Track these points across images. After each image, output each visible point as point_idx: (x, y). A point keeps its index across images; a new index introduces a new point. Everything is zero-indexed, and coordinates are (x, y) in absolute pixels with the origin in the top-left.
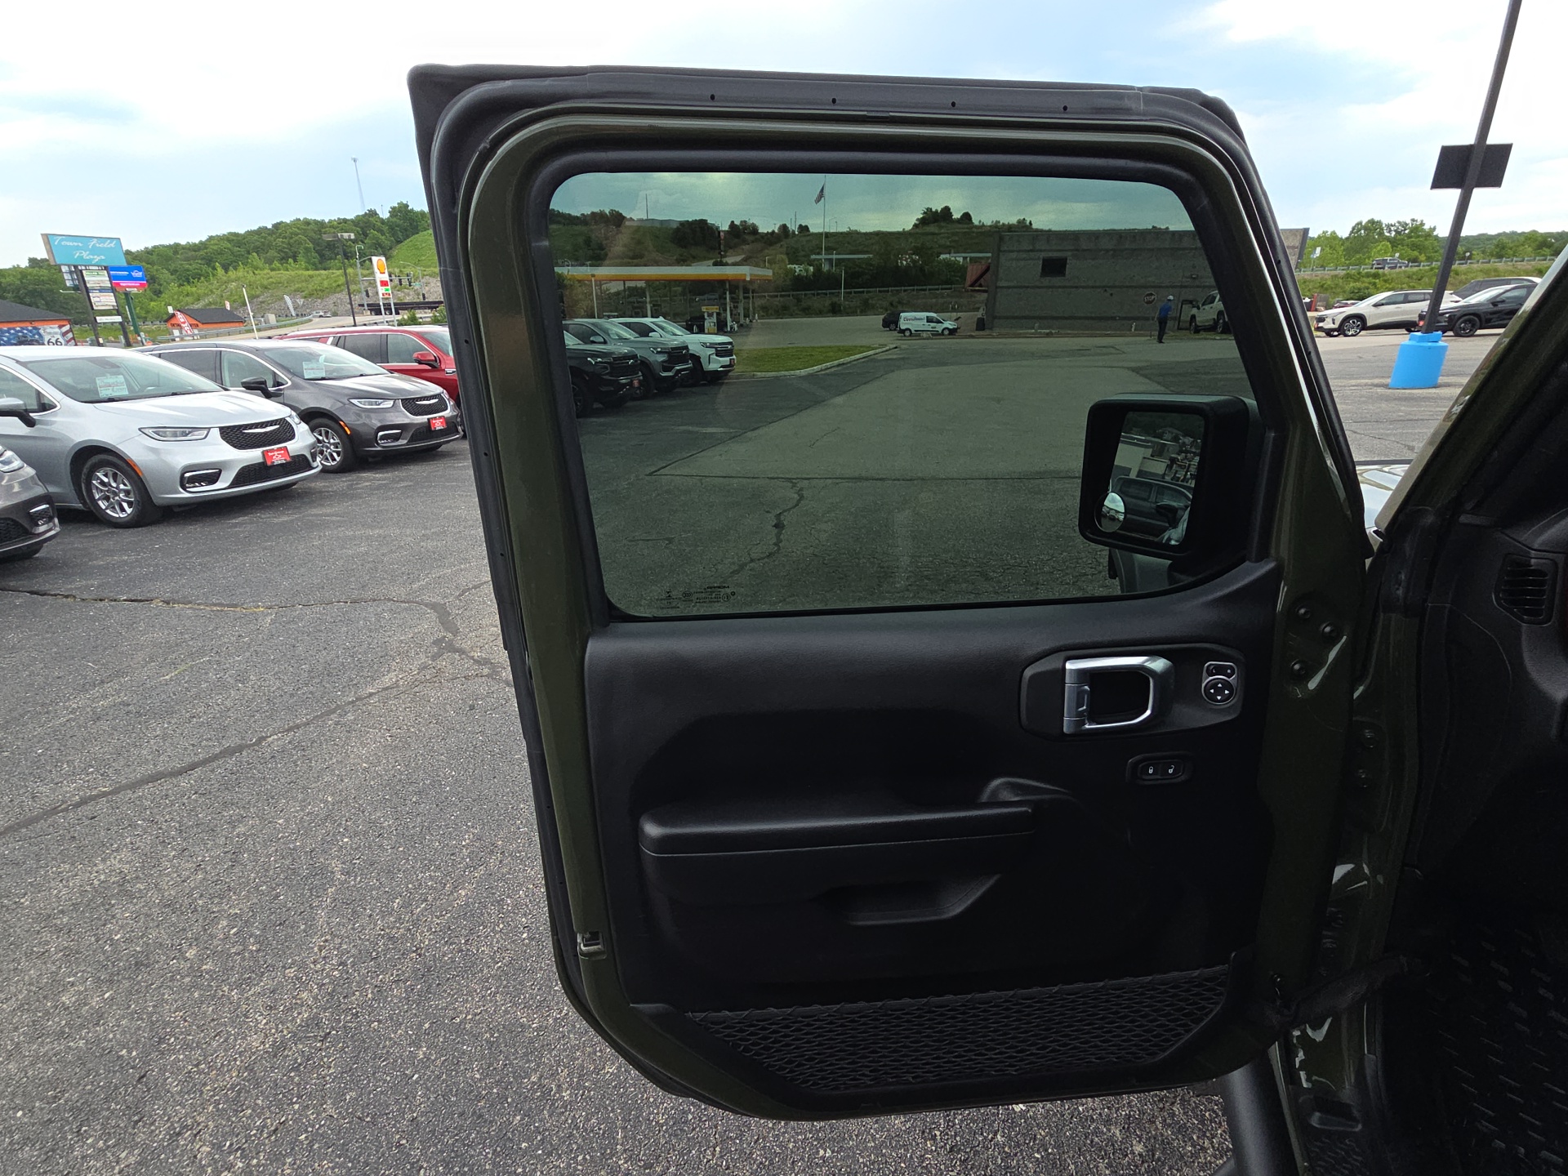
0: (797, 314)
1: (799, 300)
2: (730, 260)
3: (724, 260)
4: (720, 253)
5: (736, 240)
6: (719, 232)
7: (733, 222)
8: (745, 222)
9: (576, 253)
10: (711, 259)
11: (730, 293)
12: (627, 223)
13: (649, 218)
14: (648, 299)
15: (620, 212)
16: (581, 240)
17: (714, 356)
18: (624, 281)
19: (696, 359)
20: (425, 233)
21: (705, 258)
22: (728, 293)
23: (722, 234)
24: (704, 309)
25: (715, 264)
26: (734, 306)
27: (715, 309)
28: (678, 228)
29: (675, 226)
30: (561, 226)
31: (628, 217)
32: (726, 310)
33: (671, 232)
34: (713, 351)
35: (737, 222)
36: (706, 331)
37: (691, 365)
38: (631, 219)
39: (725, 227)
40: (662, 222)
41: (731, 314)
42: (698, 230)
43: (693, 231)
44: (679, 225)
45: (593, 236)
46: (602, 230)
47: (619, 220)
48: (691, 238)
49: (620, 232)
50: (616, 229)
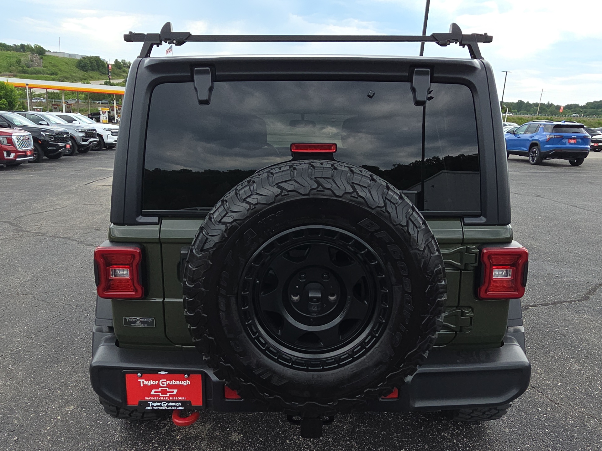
2: (115, 81)
3: (112, 81)
4: (109, 77)
5: (119, 70)
6: (108, 65)
7: (117, 60)
9: (10, 68)
10: (103, 79)
11: (116, 101)
12: (47, 54)
13: (61, 52)
14: (64, 101)
15: (41, 46)
16: (14, 60)
17: (111, 135)
18: (47, 89)
19: (100, 136)
21: (99, 79)
22: (115, 101)
23: (110, 66)
24: (100, 109)
25: (106, 84)
26: (119, 109)
27: (107, 109)
28: (81, 60)
29: (79, 58)
31: (47, 49)
32: (114, 110)
33: (76, 61)
34: (110, 133)
35: (120, 60)
36: (101, 121)
37: (98, 139)
38: (49, 51)
39: (111, 62)
40: (70, 55)
41: (117, 113)
42: (95, 63)
43: (92, 63)
44: (81, 58)
45: (22, 59)
46: (29, 56)
47: (40, 51)
48: (91, 67)
49: (42, 58)
50: (38, 57)
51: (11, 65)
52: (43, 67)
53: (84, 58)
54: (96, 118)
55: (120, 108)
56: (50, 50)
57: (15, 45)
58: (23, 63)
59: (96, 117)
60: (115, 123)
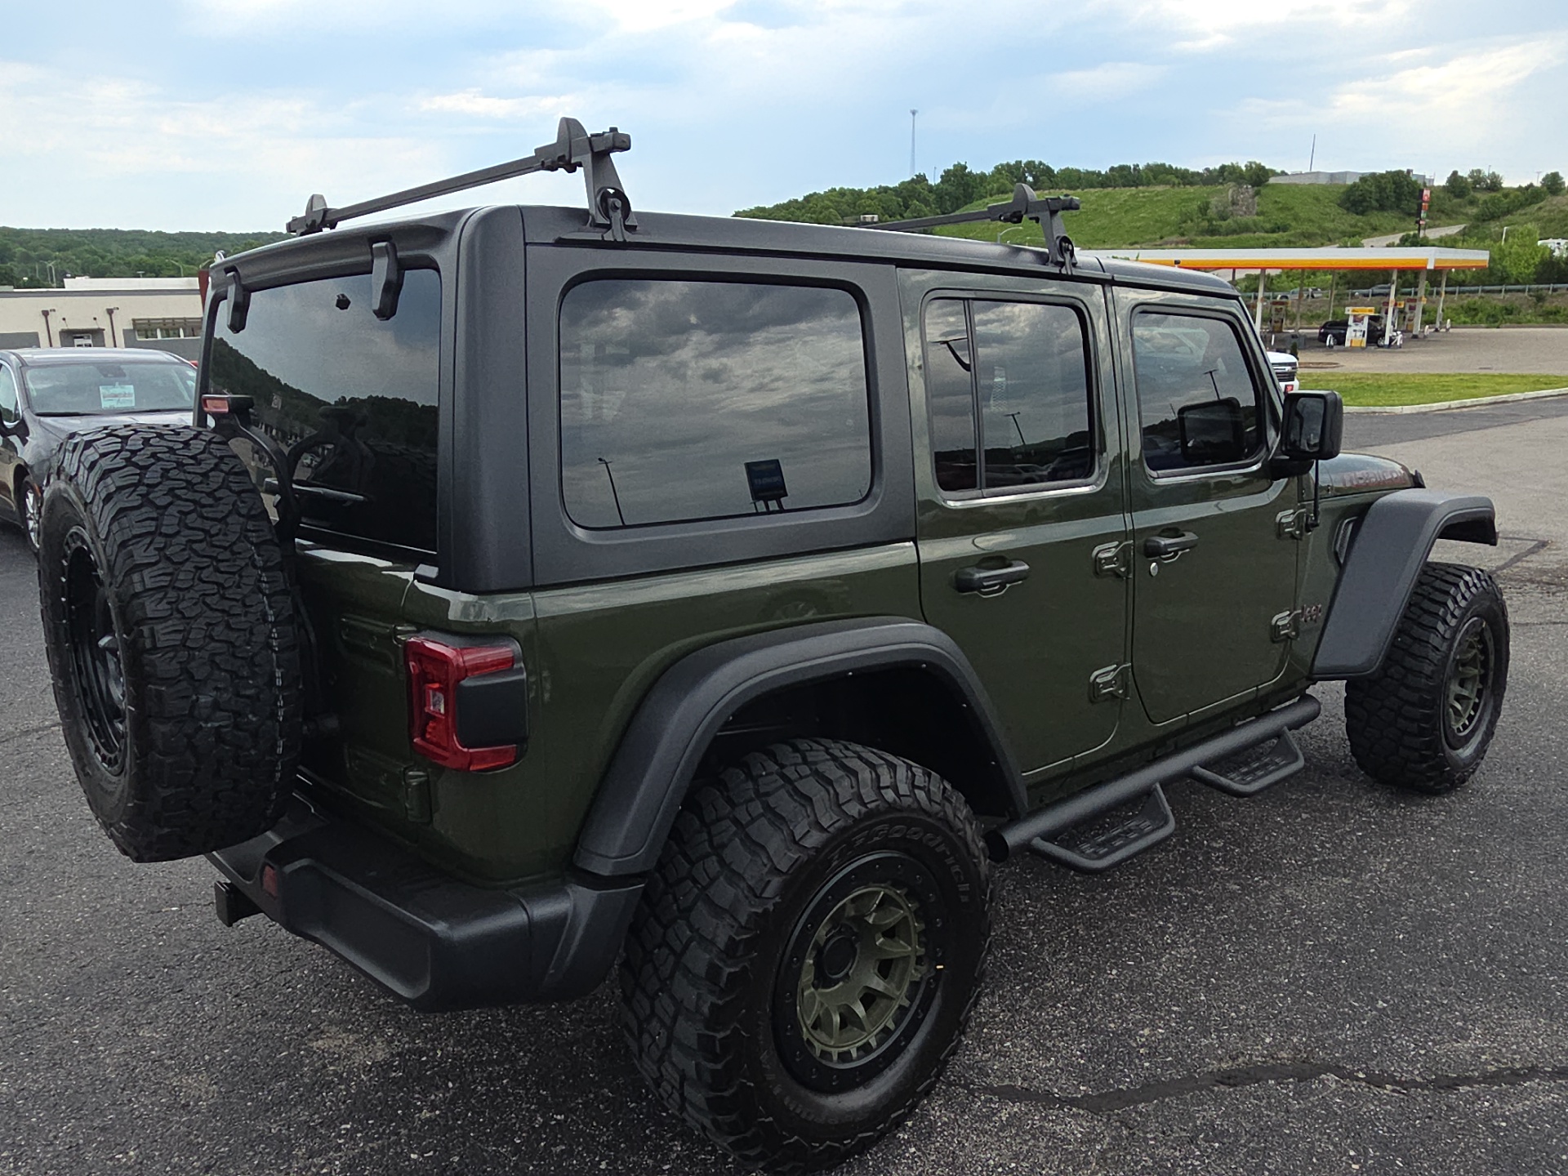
0: (1529, 321)
1: (1540, 299)
2: (1432, 234)
3: (1423, 234)
4: (1415, 223)
5: (1453, 202)
6: (1426, 190)
7: (1455, 173)
8: (1479, 171)
9: (1184, 225)
10: (1394, 231)
12: (1272, 180)
13: (1311, 171)
15: (1266, 164)
16: (1194, 206)
20: (980, 202)
21: (1386, 233)
23: (1430, 192)
24: (1351, 310)
25: (1404, 242)
27: (1369, 311)
28: (1355, 185)
29: (1349, 182)
30: (1168, 187)
31: (1277, 170)
32: (1388, 313)
33: (1342, 191)
35: (1464, 173)
38: (1283, 173)
39: (1441, 181)
40: (1332, 175)
42: (1390, 187)
43: (1381, 189)
44: (1357, 181)
45: (1214, 201)
46: (1230, 191)
47: (1258, 177)
48: (1377, 201)
49: (1257, 193)
50: (1251, 190)
51: (1186, 217)
52: (1257, 214)
53: (1364, 179)
54: (1334, 336)
55: (1412, 304)
56: (1286, 171)
57: (1207, 169)
58: (1212, 212)
59: (1335, 332)
60: (1382, 347)
